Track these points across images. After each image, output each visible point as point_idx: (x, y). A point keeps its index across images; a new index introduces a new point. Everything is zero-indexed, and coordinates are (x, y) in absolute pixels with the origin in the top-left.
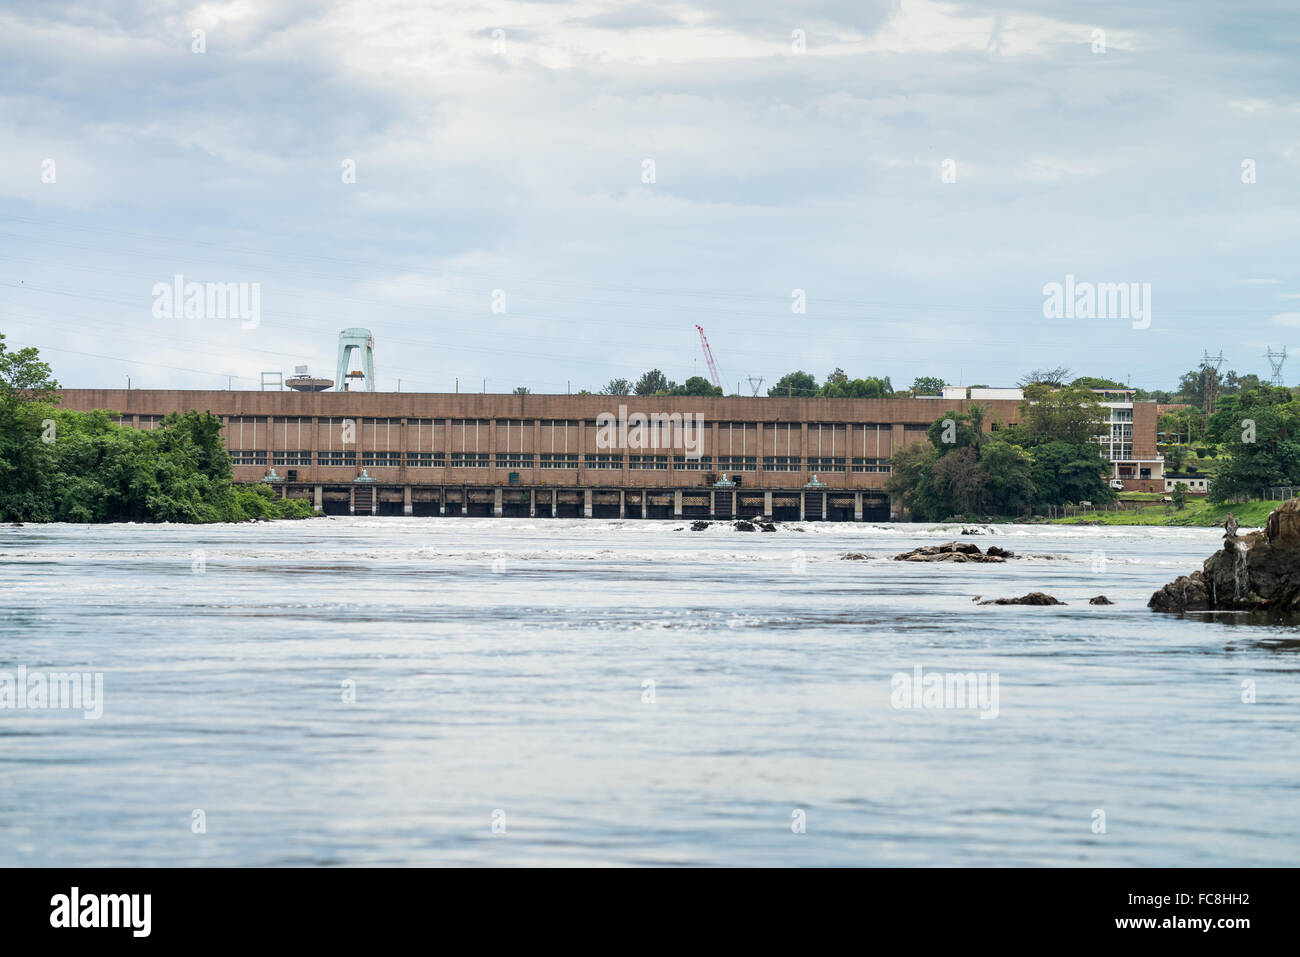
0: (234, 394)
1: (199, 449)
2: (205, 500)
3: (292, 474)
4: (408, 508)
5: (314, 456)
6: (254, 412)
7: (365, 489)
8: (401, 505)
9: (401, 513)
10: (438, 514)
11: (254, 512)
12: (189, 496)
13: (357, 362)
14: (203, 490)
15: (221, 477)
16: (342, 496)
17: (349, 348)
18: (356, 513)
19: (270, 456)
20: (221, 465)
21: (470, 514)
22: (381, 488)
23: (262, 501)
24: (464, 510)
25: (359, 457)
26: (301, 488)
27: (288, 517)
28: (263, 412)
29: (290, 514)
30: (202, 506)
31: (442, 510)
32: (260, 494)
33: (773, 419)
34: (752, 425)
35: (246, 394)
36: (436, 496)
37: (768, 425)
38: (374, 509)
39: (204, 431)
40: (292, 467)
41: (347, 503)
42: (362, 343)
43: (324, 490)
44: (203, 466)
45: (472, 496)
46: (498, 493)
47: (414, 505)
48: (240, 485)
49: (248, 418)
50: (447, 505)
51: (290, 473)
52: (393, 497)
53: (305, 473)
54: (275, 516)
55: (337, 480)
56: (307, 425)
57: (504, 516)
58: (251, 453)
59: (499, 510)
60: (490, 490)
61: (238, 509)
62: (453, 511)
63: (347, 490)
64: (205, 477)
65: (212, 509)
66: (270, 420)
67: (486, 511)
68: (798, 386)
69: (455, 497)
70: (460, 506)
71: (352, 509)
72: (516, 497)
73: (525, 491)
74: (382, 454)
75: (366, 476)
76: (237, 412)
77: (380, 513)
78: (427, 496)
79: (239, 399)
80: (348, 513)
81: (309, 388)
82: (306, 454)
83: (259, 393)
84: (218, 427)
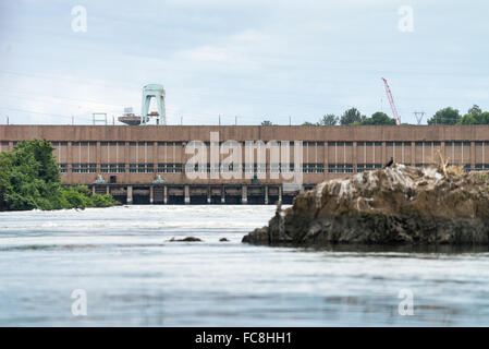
0: (75, 127)
1: (39, 164)
2: (43, 196)
3: (113, 179)
4: (187, 200)
5: (127, 166)
6: (87, 139)
7: (159, 187)
8: (183, 197)
9: (183, 203)
10: (206, 203)
11: (76, 203)
12: (32, 194)
13: (154, 106)
14: (41, 190)
15: (53, 181)
16: (145, 192)
17: (149, 97)
18: (154, 203)
19: (98, 167)
20: (53, 173)
21: (227, 203)
22: (170, 187)
23: (81, 196)
24: (223, 200)
25: (156, 167)
26: (119, 187)
27: (98, 206)
28: (94, 139)
29: (99, 205)
30: (41, 200)
31: (209, 200)
32: (80, 192)
33: (422, 139)
34: (408, 143)
35: (82, 127)
36: (205, 192)
37: (419, 143)
38: (166, 200)
39: (42, 152)
40: (113, 174)
41: (148, 196)
42: (157, 94)
43: (134, 189)
44: (41, 174)
45: (228, 191)
46: (244, 188)
47: (191, 197)
48: (66, 186)
49: (84, 143)
50: (212, 197)
51: (112, 177)
52: (178, 193)
53: (121, 177)
54: (89, 206)
55: (142, 182)
56: (122, 147)
57: (248, 203)
58: (86, 165)
59: (245, 200)
60: (239, 187)
61: (65, 201)
62: (216, 201)
63: (148, 188)
64: (42, 182)
65: (47, 201)
66: (99, 144)
67: (237, 200)
68: (448, 117)
69: (217, 192)
70: (220, 197)
71: (152, 200)
72: (256, 192)
73: (262, 187)
74: (170, 165)
75: (160, 179)
76: (77, 139)
77: (169, 203)
78: (199, 192)
79: (78, 130)
80: (149, 203)
81: (133, 122)
82: (122, 165)
83: (91, 127)
84: (51, 149)
